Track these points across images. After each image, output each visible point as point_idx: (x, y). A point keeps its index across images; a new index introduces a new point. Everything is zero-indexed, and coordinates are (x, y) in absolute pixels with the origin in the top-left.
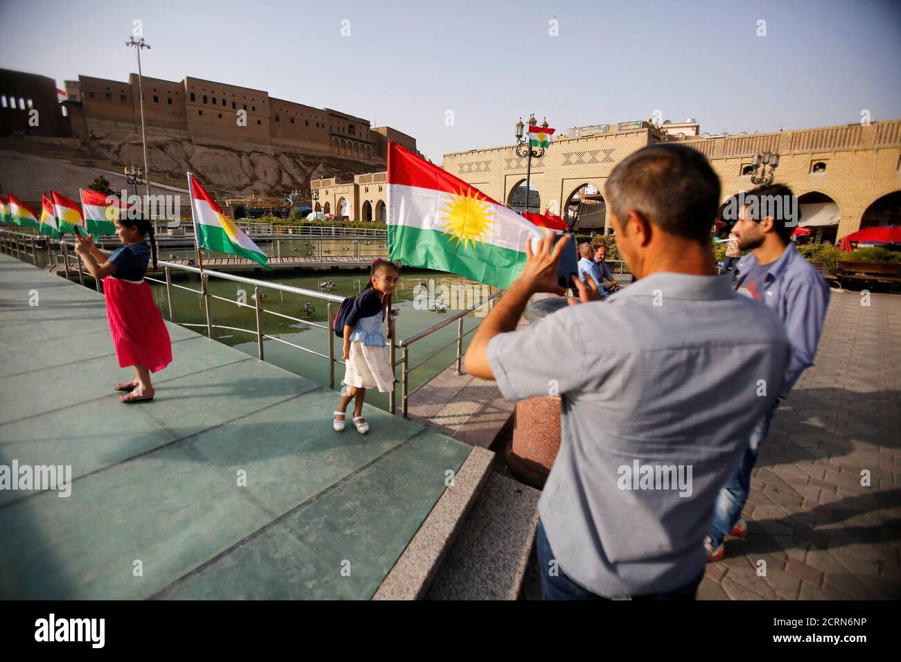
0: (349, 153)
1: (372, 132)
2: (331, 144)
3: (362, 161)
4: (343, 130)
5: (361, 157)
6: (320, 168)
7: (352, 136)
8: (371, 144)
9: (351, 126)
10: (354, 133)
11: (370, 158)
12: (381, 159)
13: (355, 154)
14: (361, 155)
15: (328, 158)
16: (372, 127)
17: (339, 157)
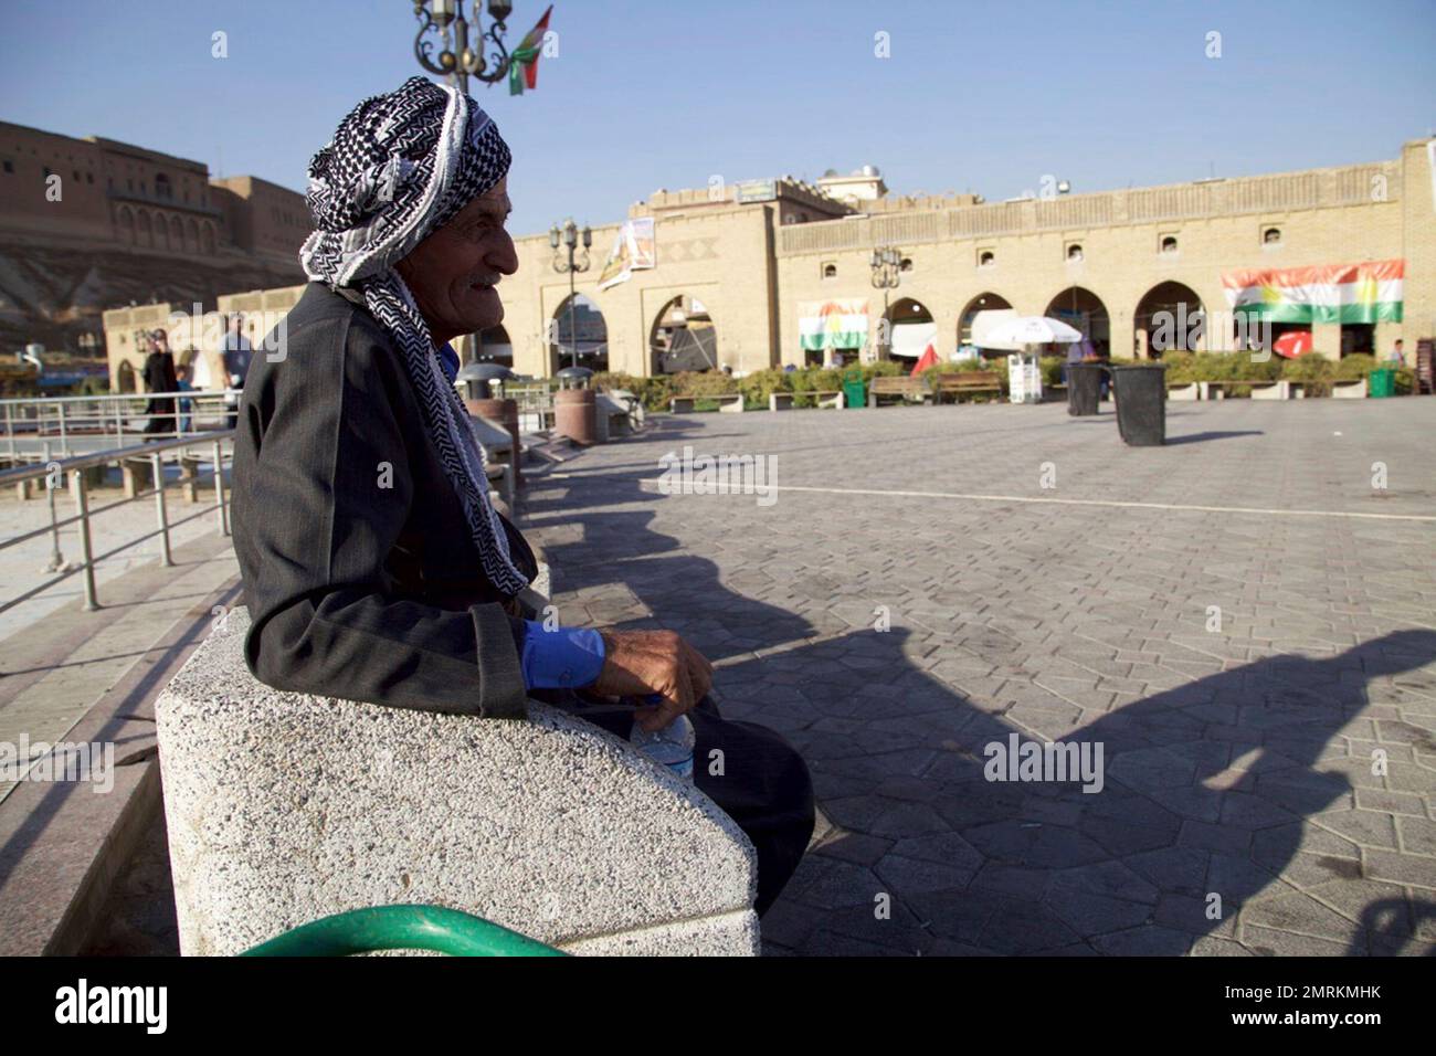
0: (160, 239)
1: (214, 188)
2: (114, 221)
3: (194, 258)
4: (143, 186)
5: (191, 249)
6: (93, 278)
7: (164, 200)
8: (213, 216)
9: (161, 178)
10: (169, 191)
11: (212, 251)
12: (242, 253)
13: (176, 243)
14: (192, 244)
15: (114, 256)
16: (214, 180)
17: (136, 251)
